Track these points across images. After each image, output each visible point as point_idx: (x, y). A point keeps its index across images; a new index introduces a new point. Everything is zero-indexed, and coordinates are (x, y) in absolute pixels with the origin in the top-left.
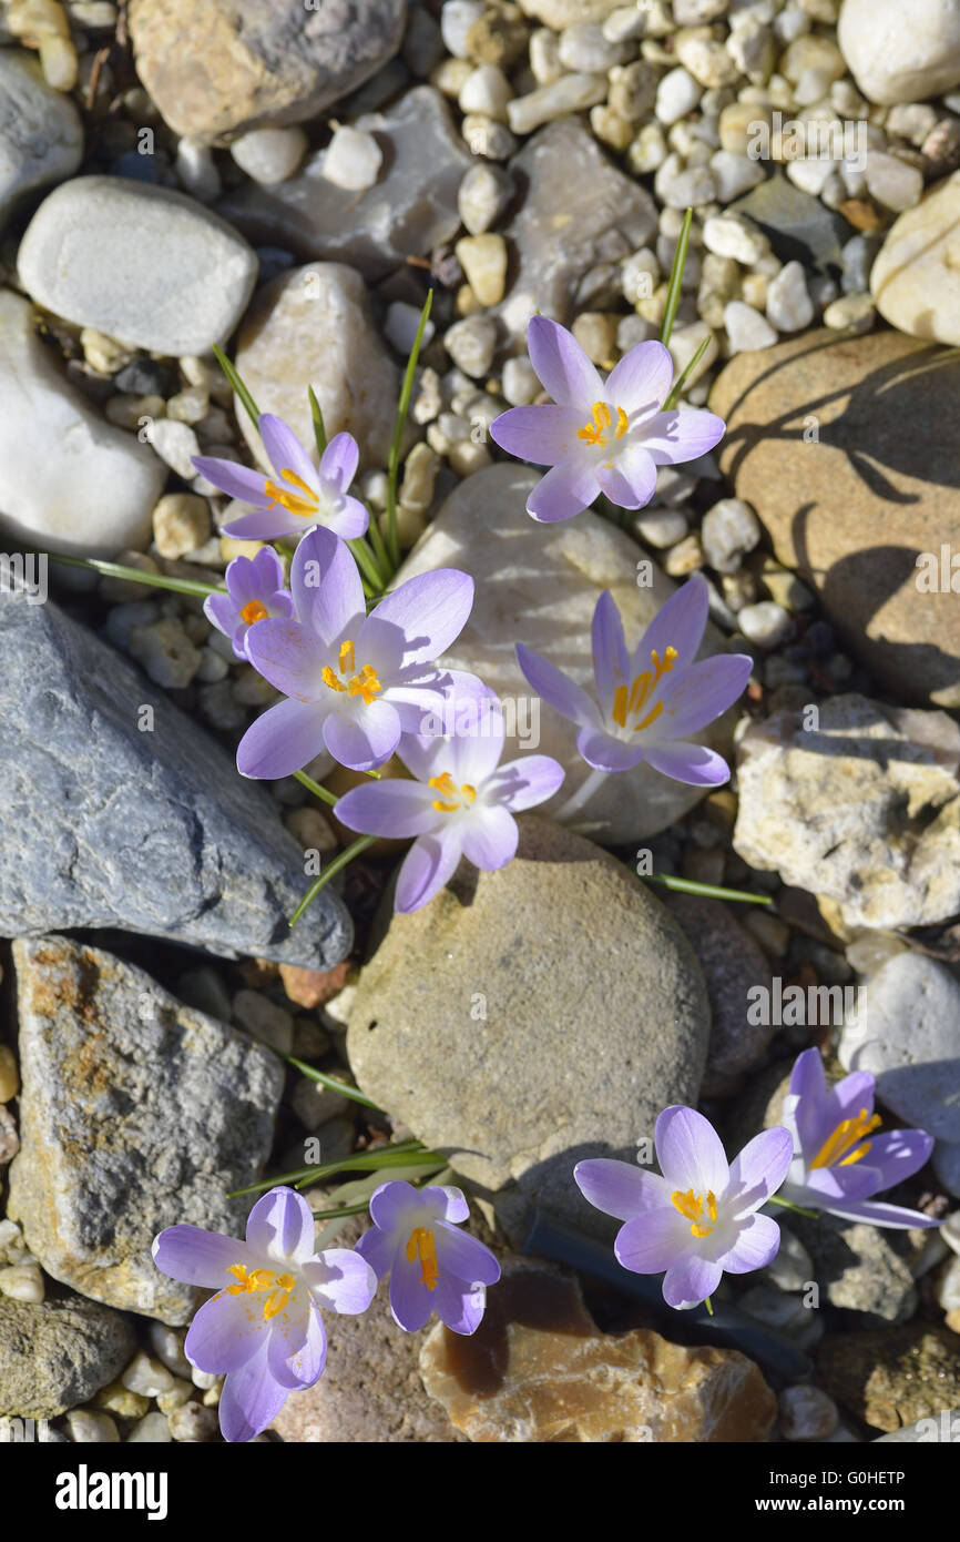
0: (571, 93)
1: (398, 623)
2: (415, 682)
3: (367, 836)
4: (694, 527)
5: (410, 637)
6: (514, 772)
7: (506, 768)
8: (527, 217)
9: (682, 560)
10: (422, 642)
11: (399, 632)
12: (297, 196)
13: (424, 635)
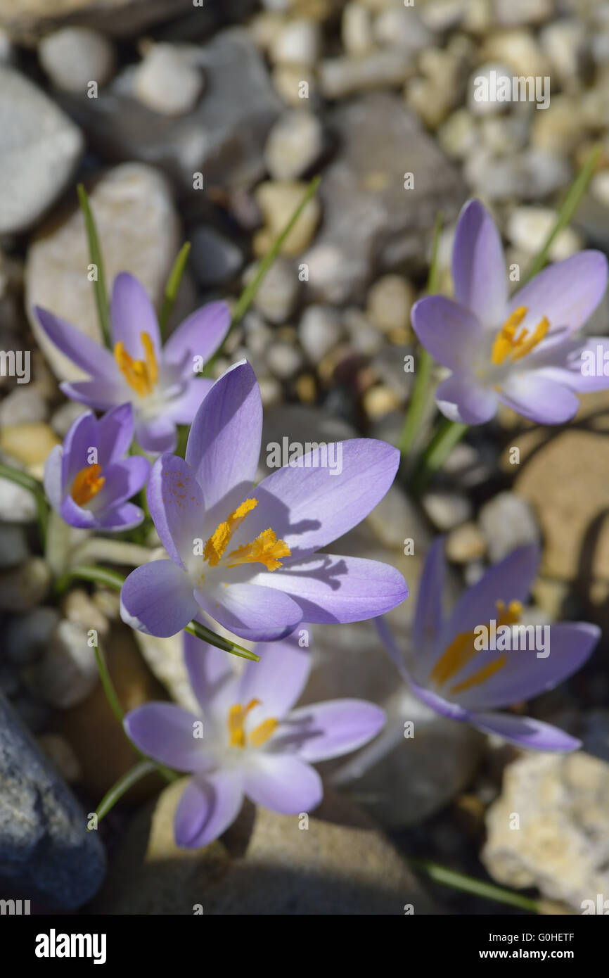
0: (389, 66)
1: (286, 500)
2: (295, 568)
3: (151, 759)
4: (474, 517)
5: (294, 519)
6: (309, 719)
7: (301, 713)
8: (340, 174)
9: (463, 546)
10: (312, 525)
11: (284, 511)
12: (108, 105)
13: (312, 517)
